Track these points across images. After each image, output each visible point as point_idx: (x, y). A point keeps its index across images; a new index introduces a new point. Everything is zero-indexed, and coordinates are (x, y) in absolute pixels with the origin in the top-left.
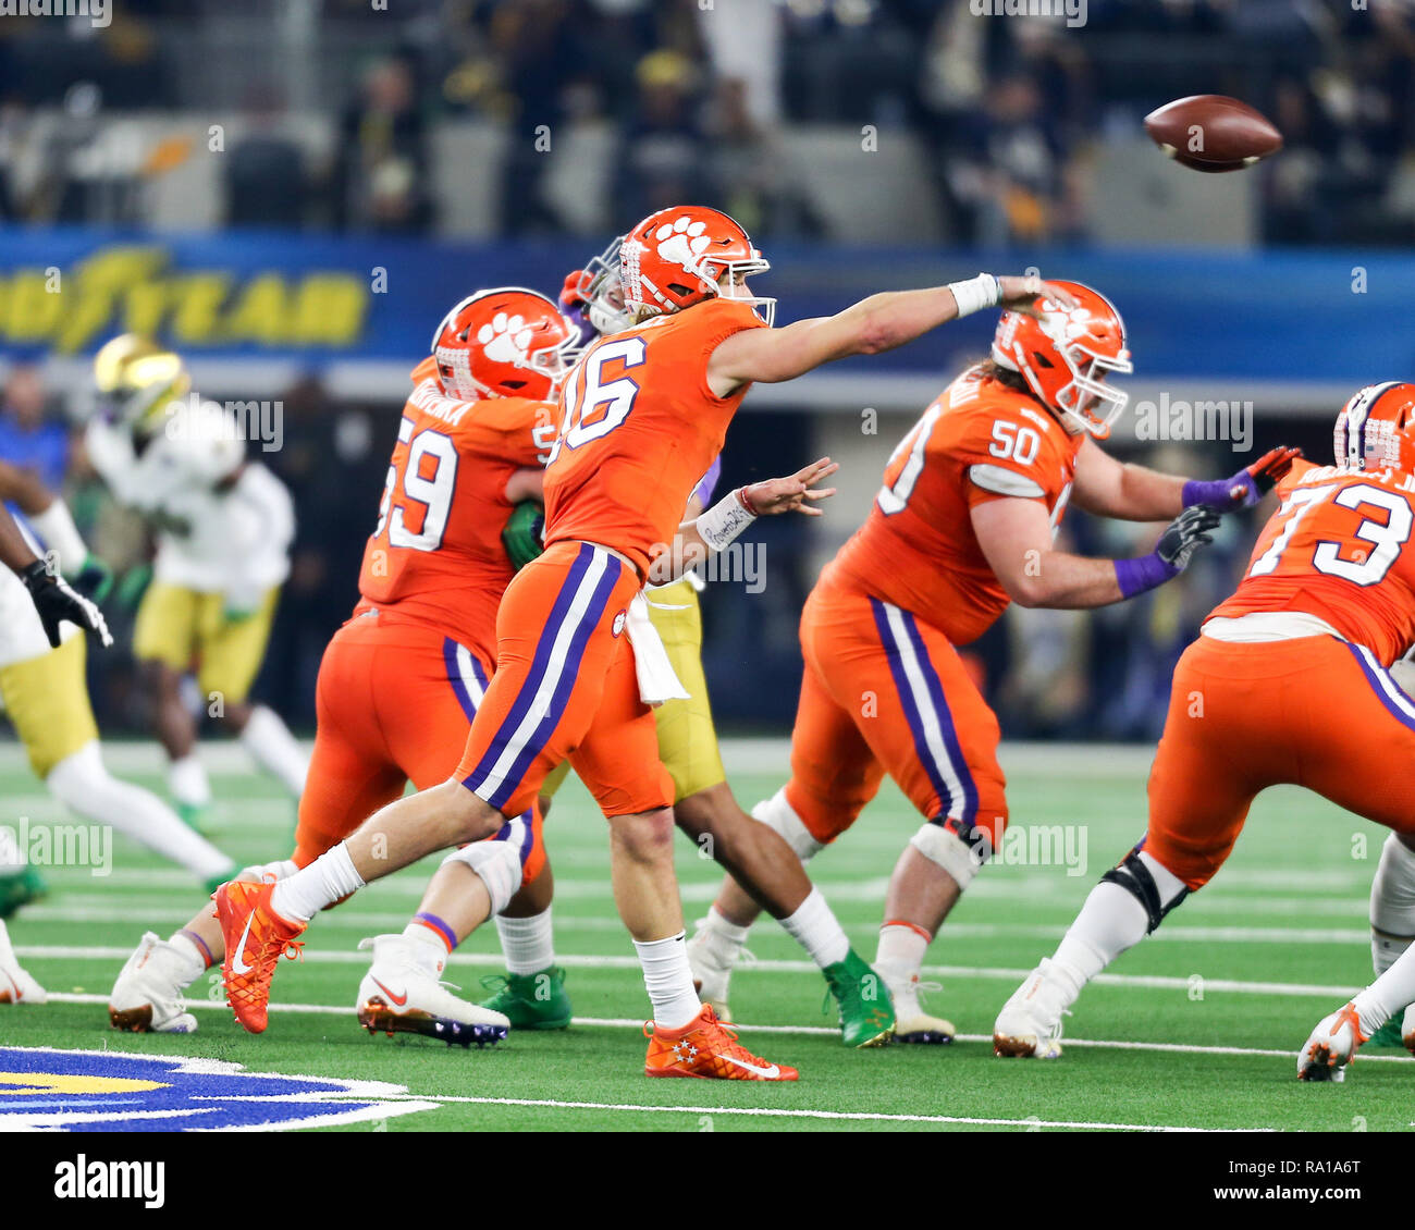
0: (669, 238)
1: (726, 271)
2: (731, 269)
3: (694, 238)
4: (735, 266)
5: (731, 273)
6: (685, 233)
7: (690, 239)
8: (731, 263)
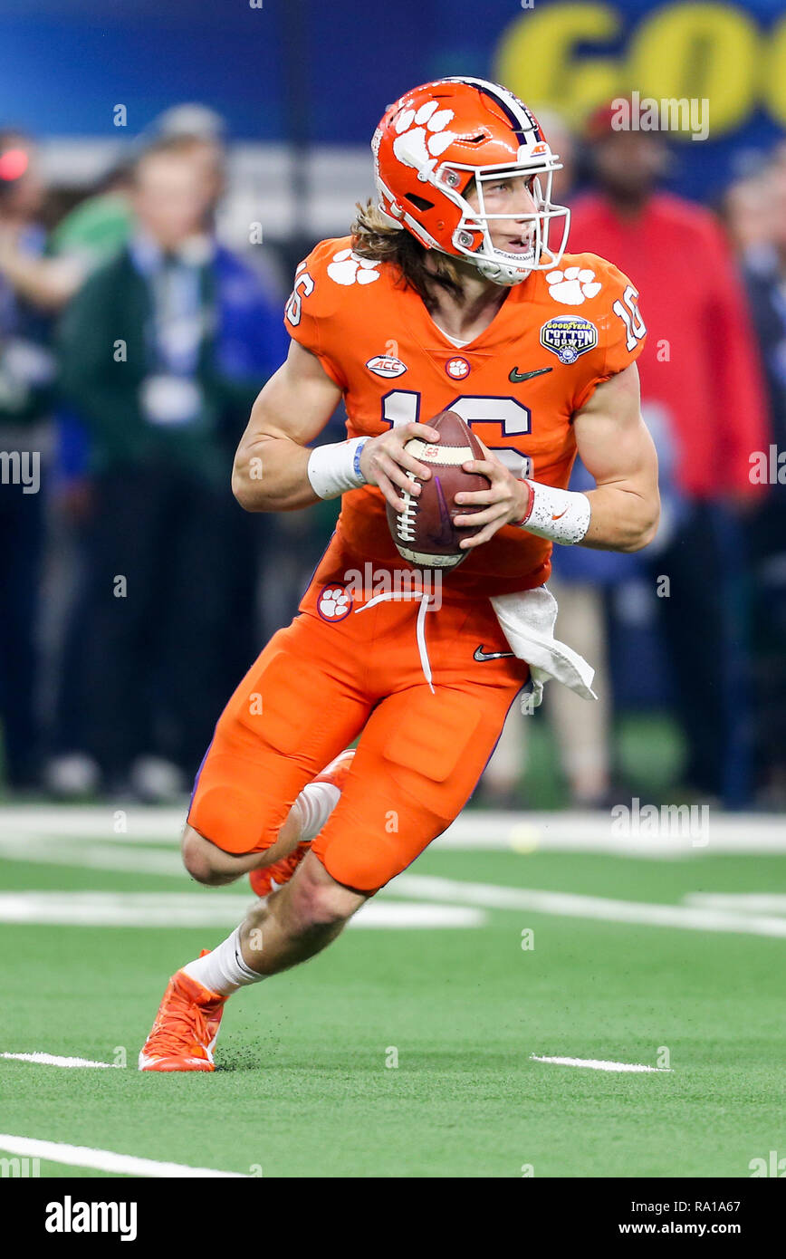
0: (408, 130)
1: (472, 181)
2: (479, 177)
3: (434, 133)
4: (483, 173)
5: (479, 184)
6: (424, 126)
7: (429, 134)
8: (478, 170)
